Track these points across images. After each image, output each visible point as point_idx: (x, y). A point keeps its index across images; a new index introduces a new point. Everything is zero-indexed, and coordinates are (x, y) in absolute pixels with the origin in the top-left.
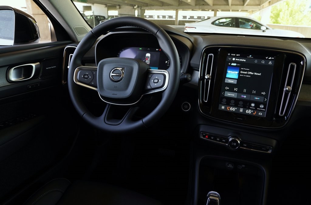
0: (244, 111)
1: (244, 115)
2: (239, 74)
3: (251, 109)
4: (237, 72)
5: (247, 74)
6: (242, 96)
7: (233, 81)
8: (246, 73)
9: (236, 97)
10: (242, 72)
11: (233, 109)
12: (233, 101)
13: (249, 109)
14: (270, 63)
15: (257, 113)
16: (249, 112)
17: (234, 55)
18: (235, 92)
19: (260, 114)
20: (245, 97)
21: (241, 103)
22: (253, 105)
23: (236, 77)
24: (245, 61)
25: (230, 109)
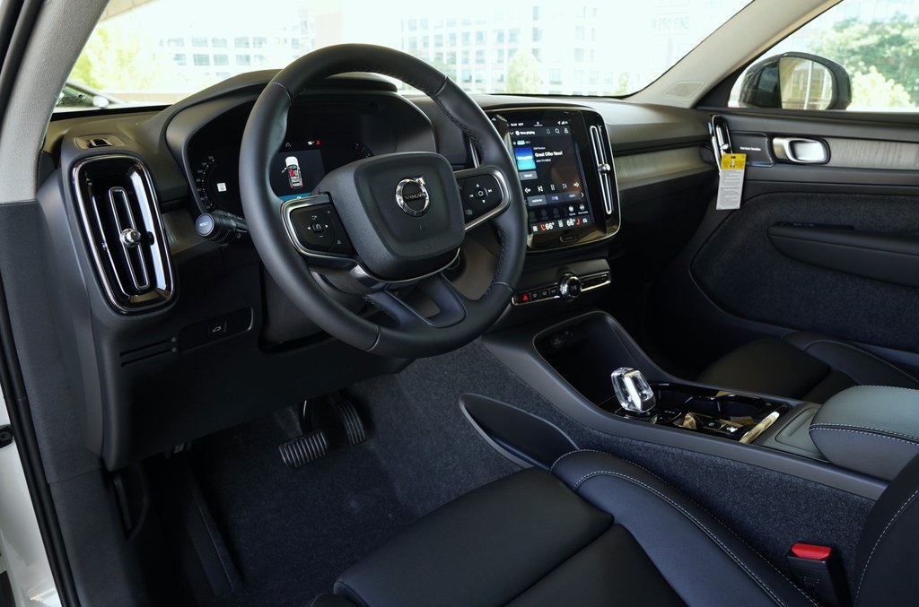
0: (565, 223)
1: (567, 230)
2: (535, 159)
3: (572, 217)
4: (531, 157)
5: (545, 157)
6: (553, 198)
7: (531, 175)
8: (542, 155)
9: (545, 203)
10: (537, 155)
11: (549, 226)
12: (544, 212)
13: (569, 217)
14: (566, 131)
15: (581, 221)
16: (570, 223)
17: (516, 125)
18: (541, 193)
19: (585, 221)
20: (557, 198)
21: (555, 211)
22: (571, 209)
23: (533, 166)
24: (533, 133)
25: (544, 227)
